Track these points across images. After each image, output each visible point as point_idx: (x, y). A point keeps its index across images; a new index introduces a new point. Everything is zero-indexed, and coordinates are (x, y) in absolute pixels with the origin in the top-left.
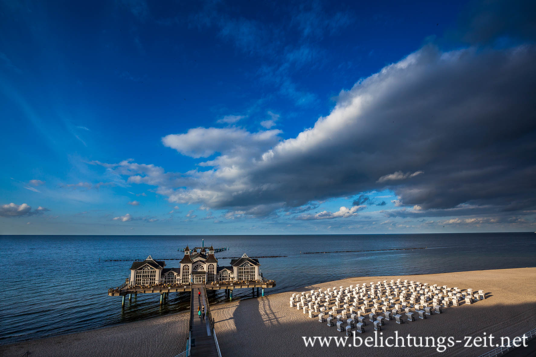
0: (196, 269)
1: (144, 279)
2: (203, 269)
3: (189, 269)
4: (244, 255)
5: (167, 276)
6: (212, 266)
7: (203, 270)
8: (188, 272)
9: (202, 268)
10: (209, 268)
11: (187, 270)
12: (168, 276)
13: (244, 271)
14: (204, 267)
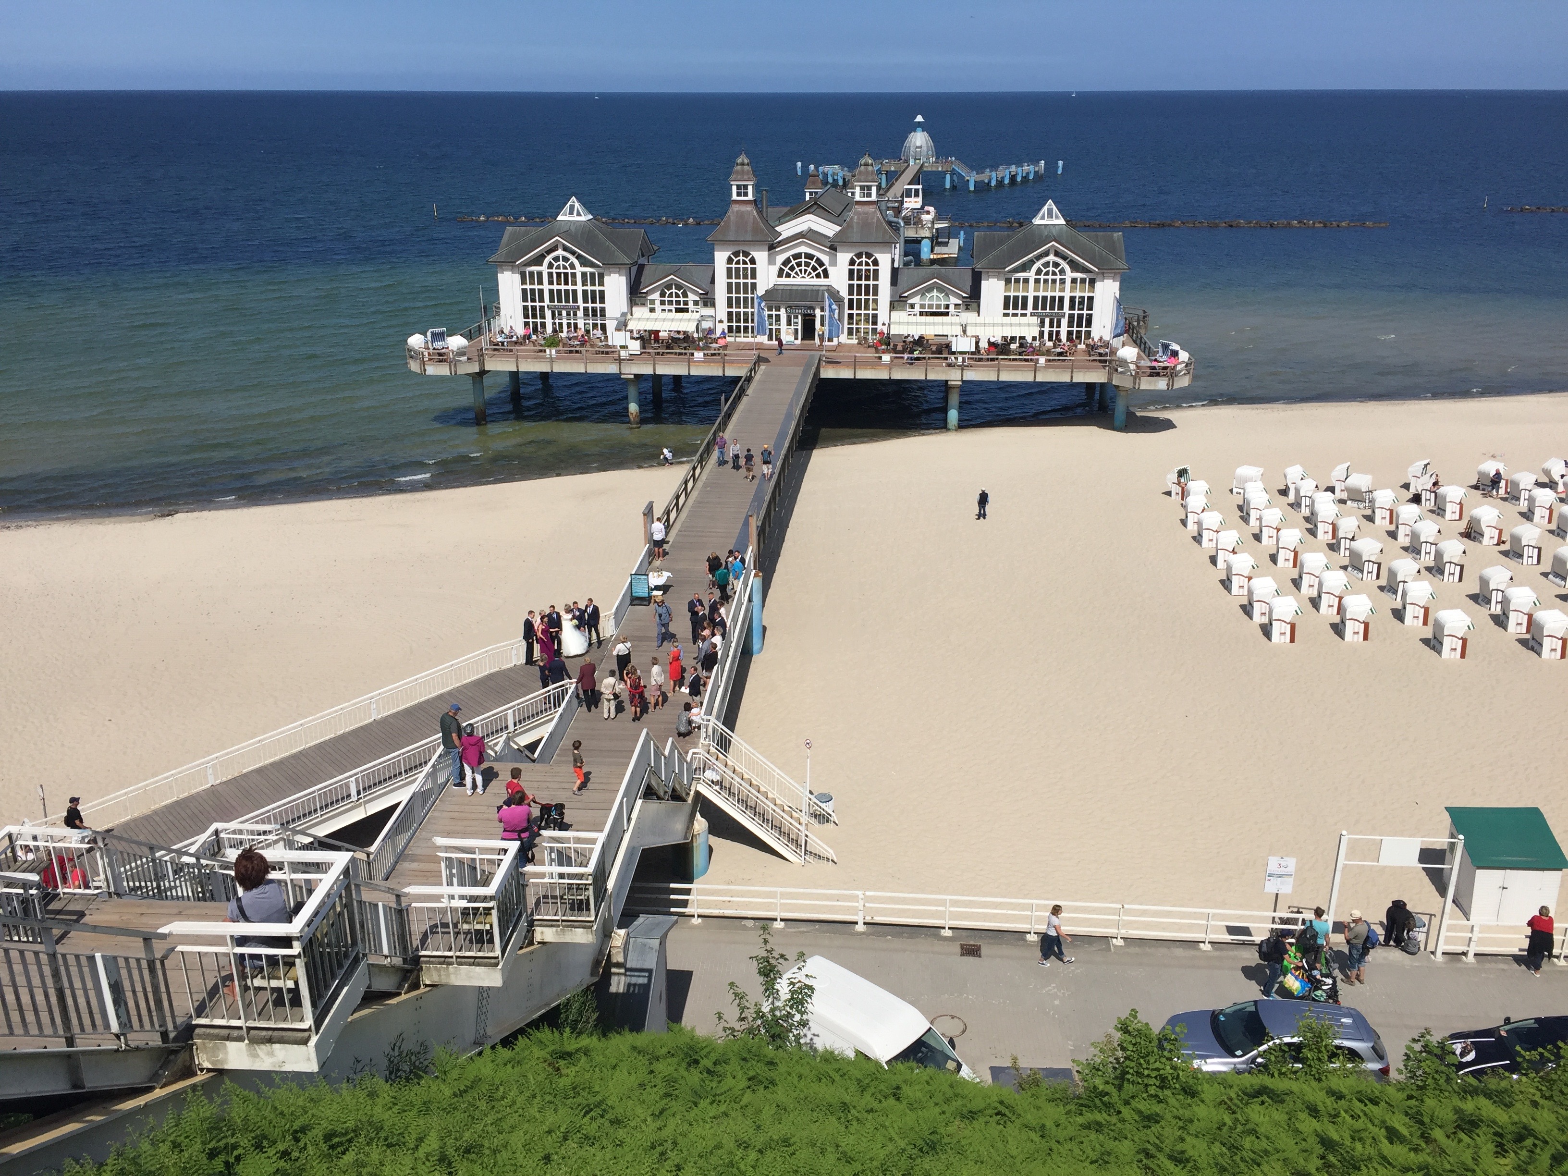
0: (788, 275)
1: (555, 308)
2: (826, 275)
3: (754, 271)
4: (1045, 209)
6: (867, 264)
7: (822, 281)
8: (754, 286)
9: (820, 270)
10: (851, 272)
11: (745, 277)
13: (1037, 294)
14: (828, 265)
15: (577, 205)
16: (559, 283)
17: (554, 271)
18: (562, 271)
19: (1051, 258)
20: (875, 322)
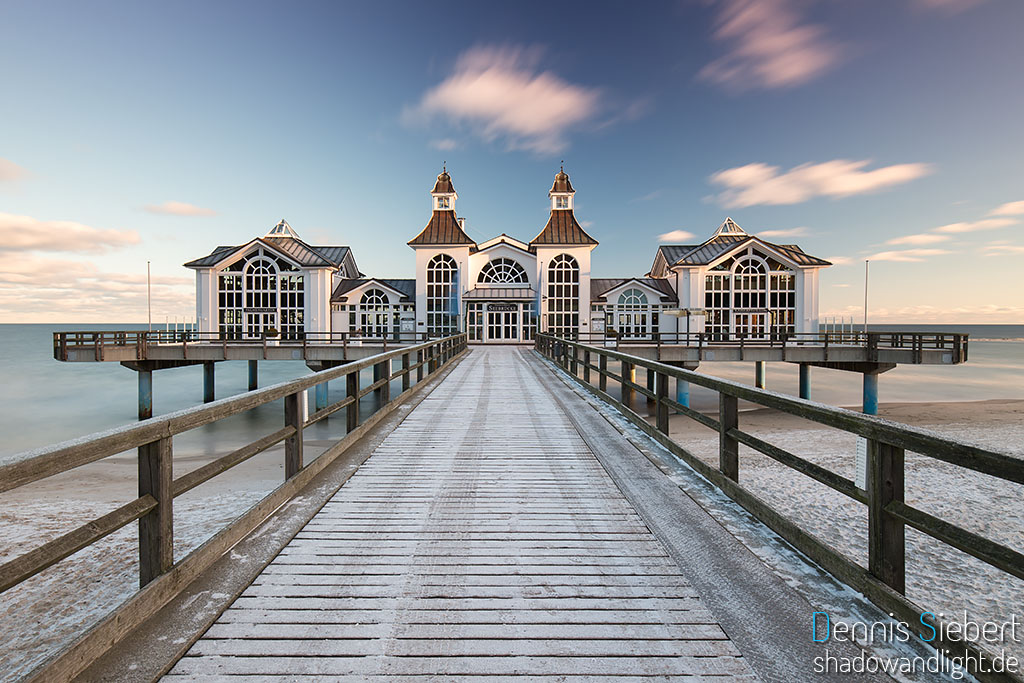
0: (488, 280)
1: (252, 310)
2: (526, 279)
3: (455, 275)
5: (358, 308)
6: (567, 266)
8: (455, 288)
9: (519, 274)
10: (551, 274)
12: (363, 307)
13: (738, 291)
14: (527, 270)
16: (258, 288)
17: (254, 275)
18: (261, 275)
19: (750, 256)
20: (576, 322)
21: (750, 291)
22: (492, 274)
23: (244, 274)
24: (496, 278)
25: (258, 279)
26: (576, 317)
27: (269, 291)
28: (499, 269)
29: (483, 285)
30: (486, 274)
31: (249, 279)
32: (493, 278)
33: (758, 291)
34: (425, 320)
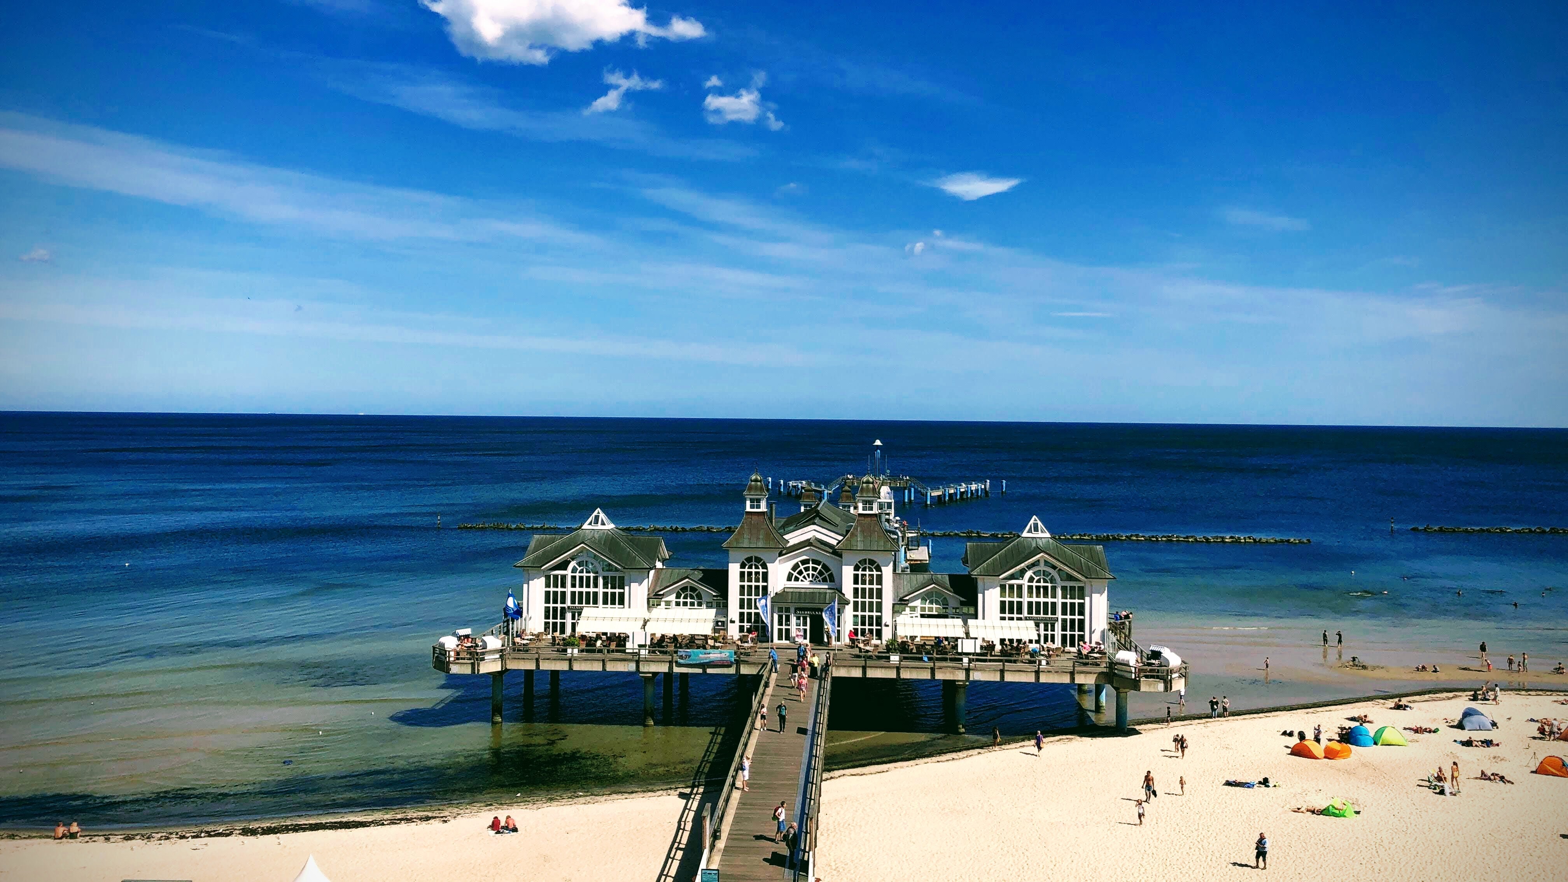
0: (797, 579)
1: (575, 607)
2: (832, 579)
3: (765, 575)
4: (1031, 523)
5: (673, 604)
8: (765, 588)
9: (826, 575)
10: (856, 577)
11: (757, 580)
12: (678, 603)
13: (1030, 600)
14: (833, 570)
15: (602, 516)
16: (581, 586)
17: (577, 575)
18: (585, 574)
19: (1042, 567)
20: (879, 623)
21: (1042, 600)
22: (800, 573)
23: (568, 572)
24: (804, 577)
25: (581, 578)
26: (879, 619)
27: (592, 590)
28: (807, 569)
29: (793, 584)
30: (795, 574)
31: (574, 578)
32: (801, 578)
33: (1050, 600)
34: (736, 618)
